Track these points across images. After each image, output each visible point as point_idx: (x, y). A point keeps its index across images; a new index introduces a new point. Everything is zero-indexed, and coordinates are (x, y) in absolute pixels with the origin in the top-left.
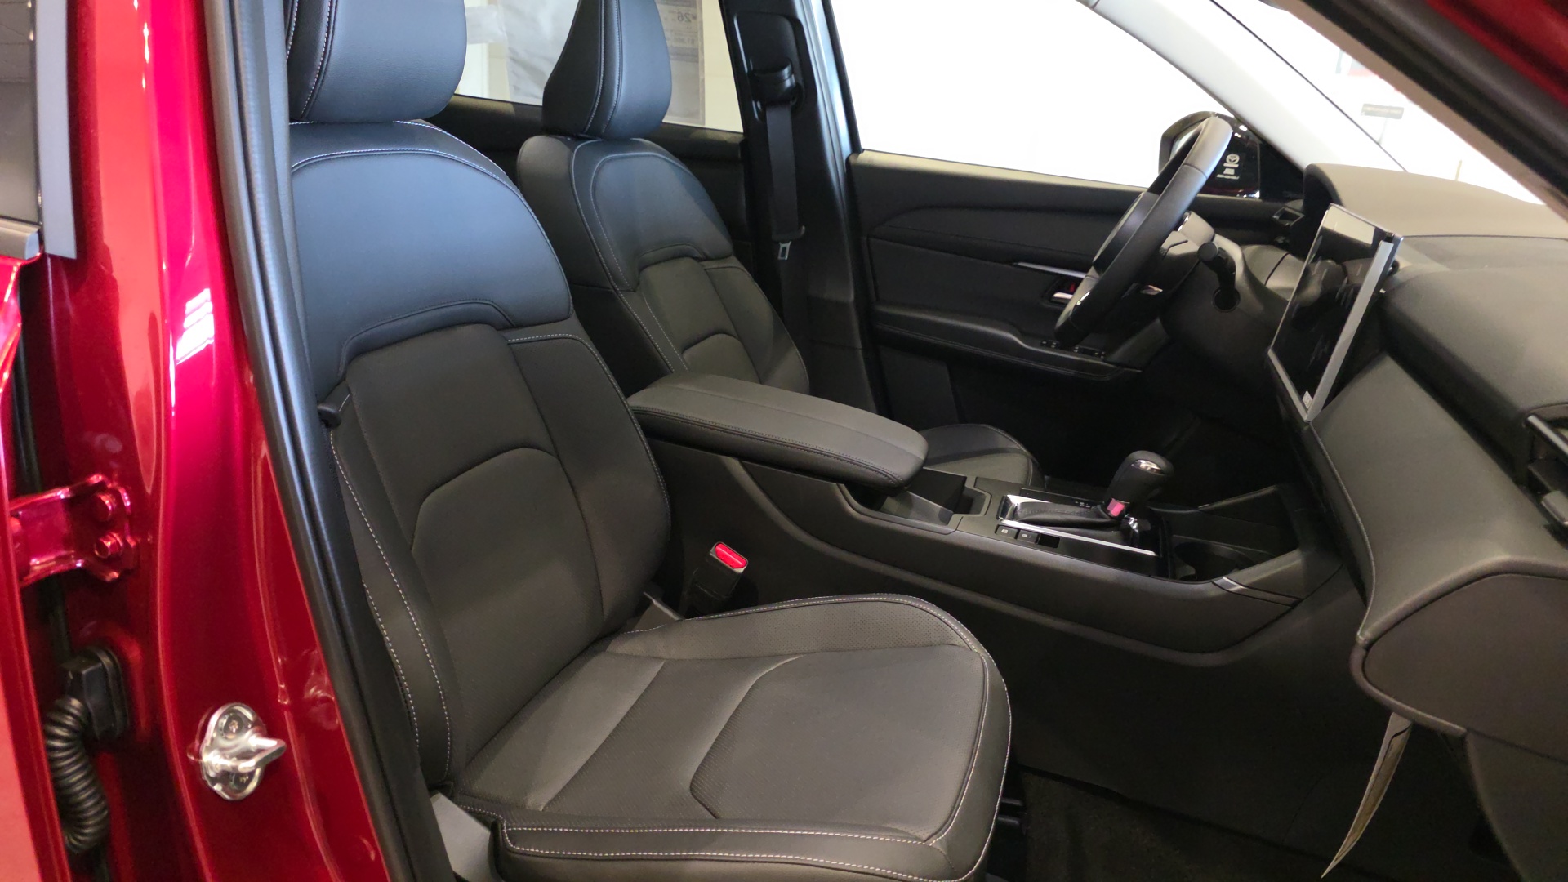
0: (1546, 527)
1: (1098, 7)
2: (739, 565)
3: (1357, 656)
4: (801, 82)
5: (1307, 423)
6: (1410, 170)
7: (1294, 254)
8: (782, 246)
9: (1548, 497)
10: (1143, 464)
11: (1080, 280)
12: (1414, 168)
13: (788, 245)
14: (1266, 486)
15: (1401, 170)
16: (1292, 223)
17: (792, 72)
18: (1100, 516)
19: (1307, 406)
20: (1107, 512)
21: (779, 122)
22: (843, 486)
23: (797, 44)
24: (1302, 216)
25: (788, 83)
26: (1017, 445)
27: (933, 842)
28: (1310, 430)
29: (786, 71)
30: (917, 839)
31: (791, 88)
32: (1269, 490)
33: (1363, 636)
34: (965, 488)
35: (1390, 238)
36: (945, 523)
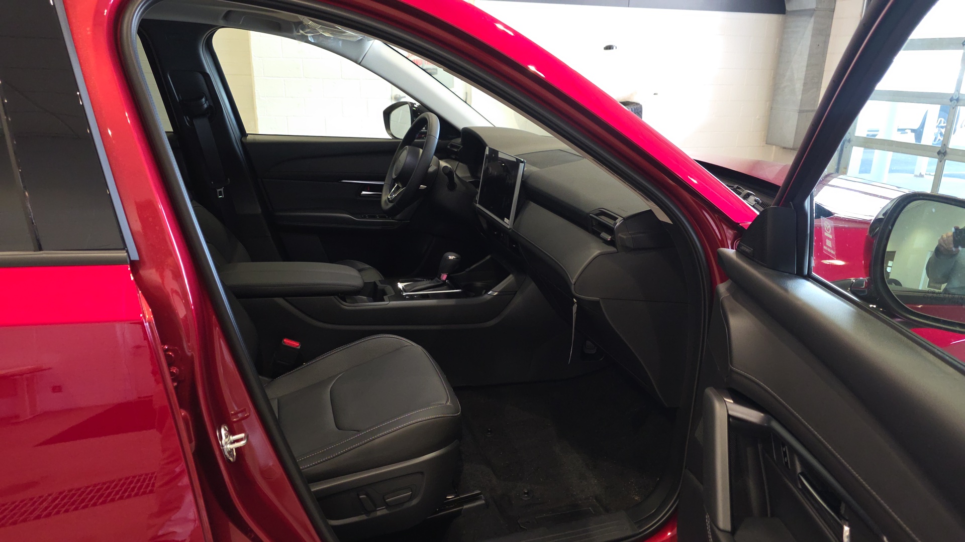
0: (603, 242)
1: (362, 63)
2: (296, 345)
3: (573, 287)
4: (212, 104)
5: (510, 229)
6: (497, 126)
7: (461, 162)
8: (218, 190)
9: (602, 234)
10: (451, 257)
11: (382, 185)
12: (498, 125)
13: (222, 190)
14: (487, 256)
15: (493, 126)
16: (459, 150)
17: (206, 100)
18: (439, 282)
19: (507, 222)
20: (440, 279)
21: (202, 125)
22: (336, 297)
23: (208, 86)
24: (462, 147)
25: (205, 106)
26: (367, 266)
27: (448, 404)
28: (513, 231)
29: (204, 100)
30: (443, 404)
31: (207, 108)
32: (488, 257)
33: (573, 281)
34: (377, 286)
35: (522, 162)
36: (383, 300)
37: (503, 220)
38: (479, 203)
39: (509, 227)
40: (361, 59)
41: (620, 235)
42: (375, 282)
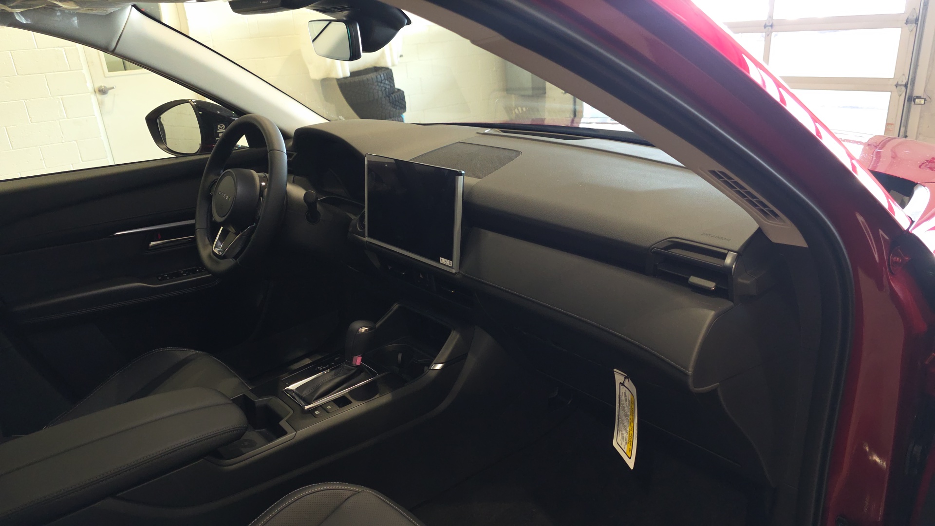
0: (696, 292)
5: (457, 273)
9: (690, 280)
10: (361, 330)
14: (392, 306)
16: (291, 159)
20: (354, 365)
22: (208, 457)
24: (296, 154)
28: (461, 275)
32: (396, 306)
33: (690, 372)
34: (253, 403)
35: (461, 175)
36: (284, 433)
37: (438, 261)
38: (370, 236)
39: (454, 271)
40: (114, 45)
41: (740, 280)
42: (244, 395)
